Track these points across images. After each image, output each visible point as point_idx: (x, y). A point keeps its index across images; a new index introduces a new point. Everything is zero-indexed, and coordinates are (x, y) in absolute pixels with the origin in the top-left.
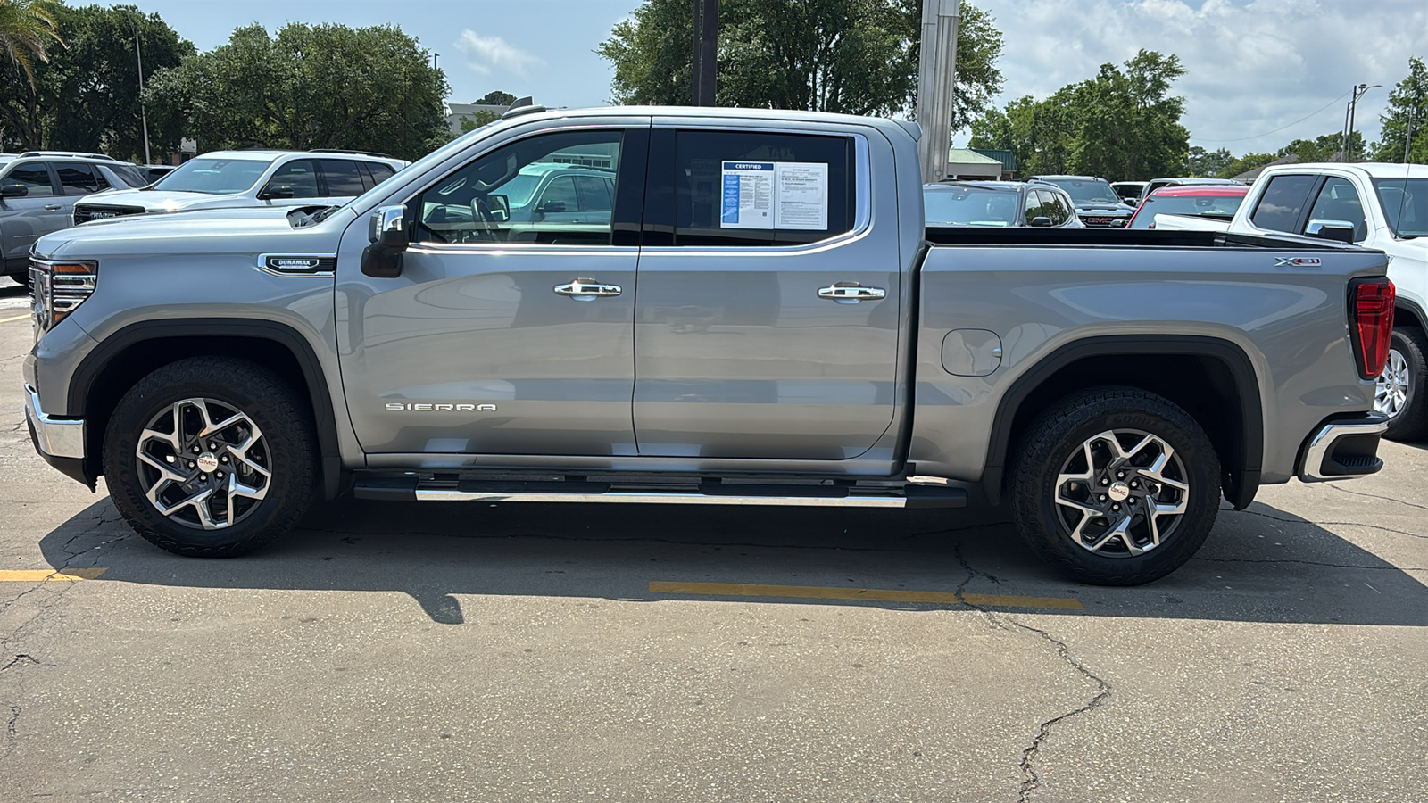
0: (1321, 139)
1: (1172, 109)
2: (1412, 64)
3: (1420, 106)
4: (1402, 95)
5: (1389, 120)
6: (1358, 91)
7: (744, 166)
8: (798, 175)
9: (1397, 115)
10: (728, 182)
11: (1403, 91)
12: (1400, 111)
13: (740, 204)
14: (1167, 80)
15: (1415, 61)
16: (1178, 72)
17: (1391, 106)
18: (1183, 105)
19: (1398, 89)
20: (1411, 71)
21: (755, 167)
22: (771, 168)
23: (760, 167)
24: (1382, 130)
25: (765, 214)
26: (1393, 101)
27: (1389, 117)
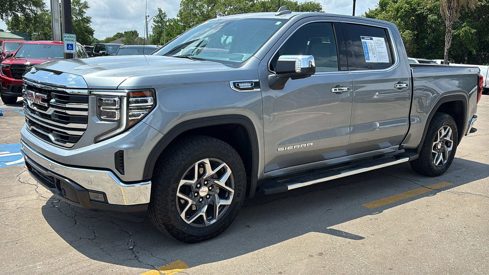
0: (125, 32)
1: (88, 20)
2: (159, 10)
3: (162, 23)
4: (157, 20)
5: (154, 27)
6: (147, 17)
7: (366, 38)
8: (379, 42)
9: (156, 26)
10: (364, 44)
11: (157, 18)
12: (157, 25)
13: (369, 53)
14: (84, 10)
15: (159, 9)
16: (88, 7)
17: (154, 23)
18: (91, 20)
19: (155, 18)
20: (159, 12)
21: (368, 38)
22: (371, 39)
23: (369, 39)
24: (152, 31)
25: (375, 57)
26: (154, 21)
27: (154, 26)
